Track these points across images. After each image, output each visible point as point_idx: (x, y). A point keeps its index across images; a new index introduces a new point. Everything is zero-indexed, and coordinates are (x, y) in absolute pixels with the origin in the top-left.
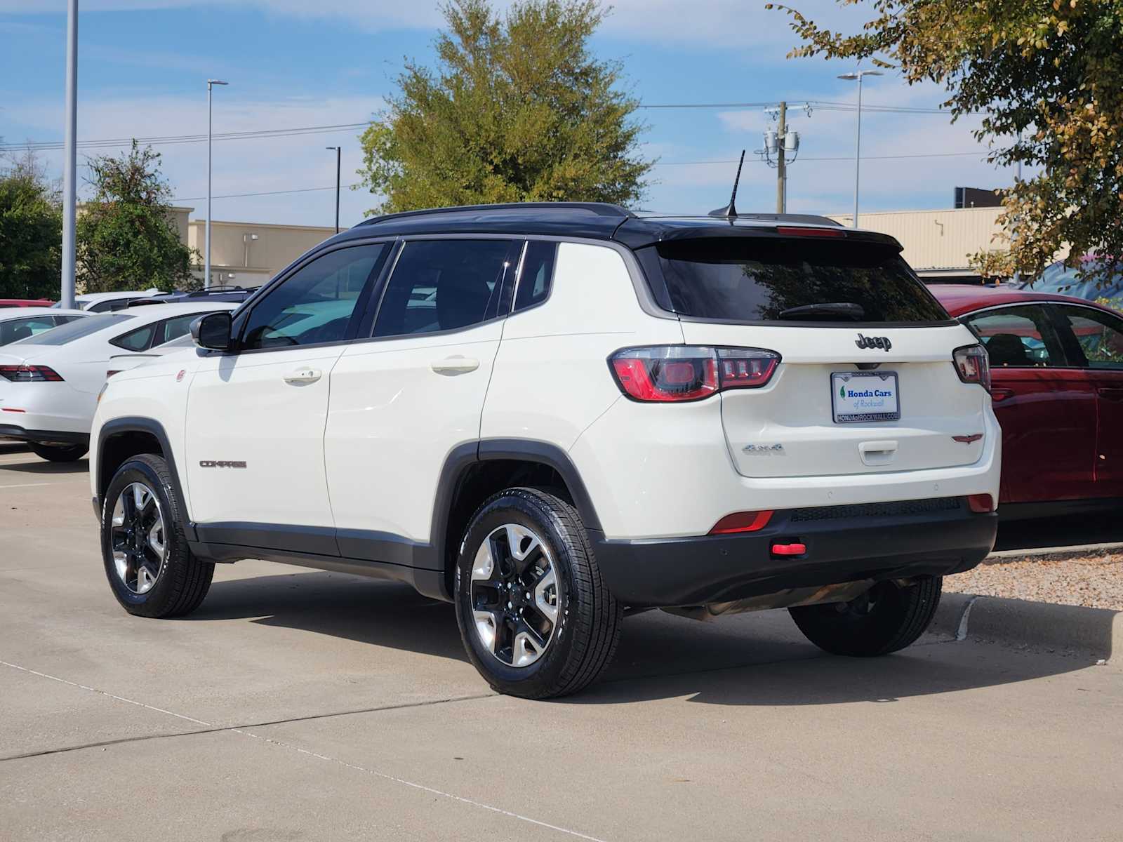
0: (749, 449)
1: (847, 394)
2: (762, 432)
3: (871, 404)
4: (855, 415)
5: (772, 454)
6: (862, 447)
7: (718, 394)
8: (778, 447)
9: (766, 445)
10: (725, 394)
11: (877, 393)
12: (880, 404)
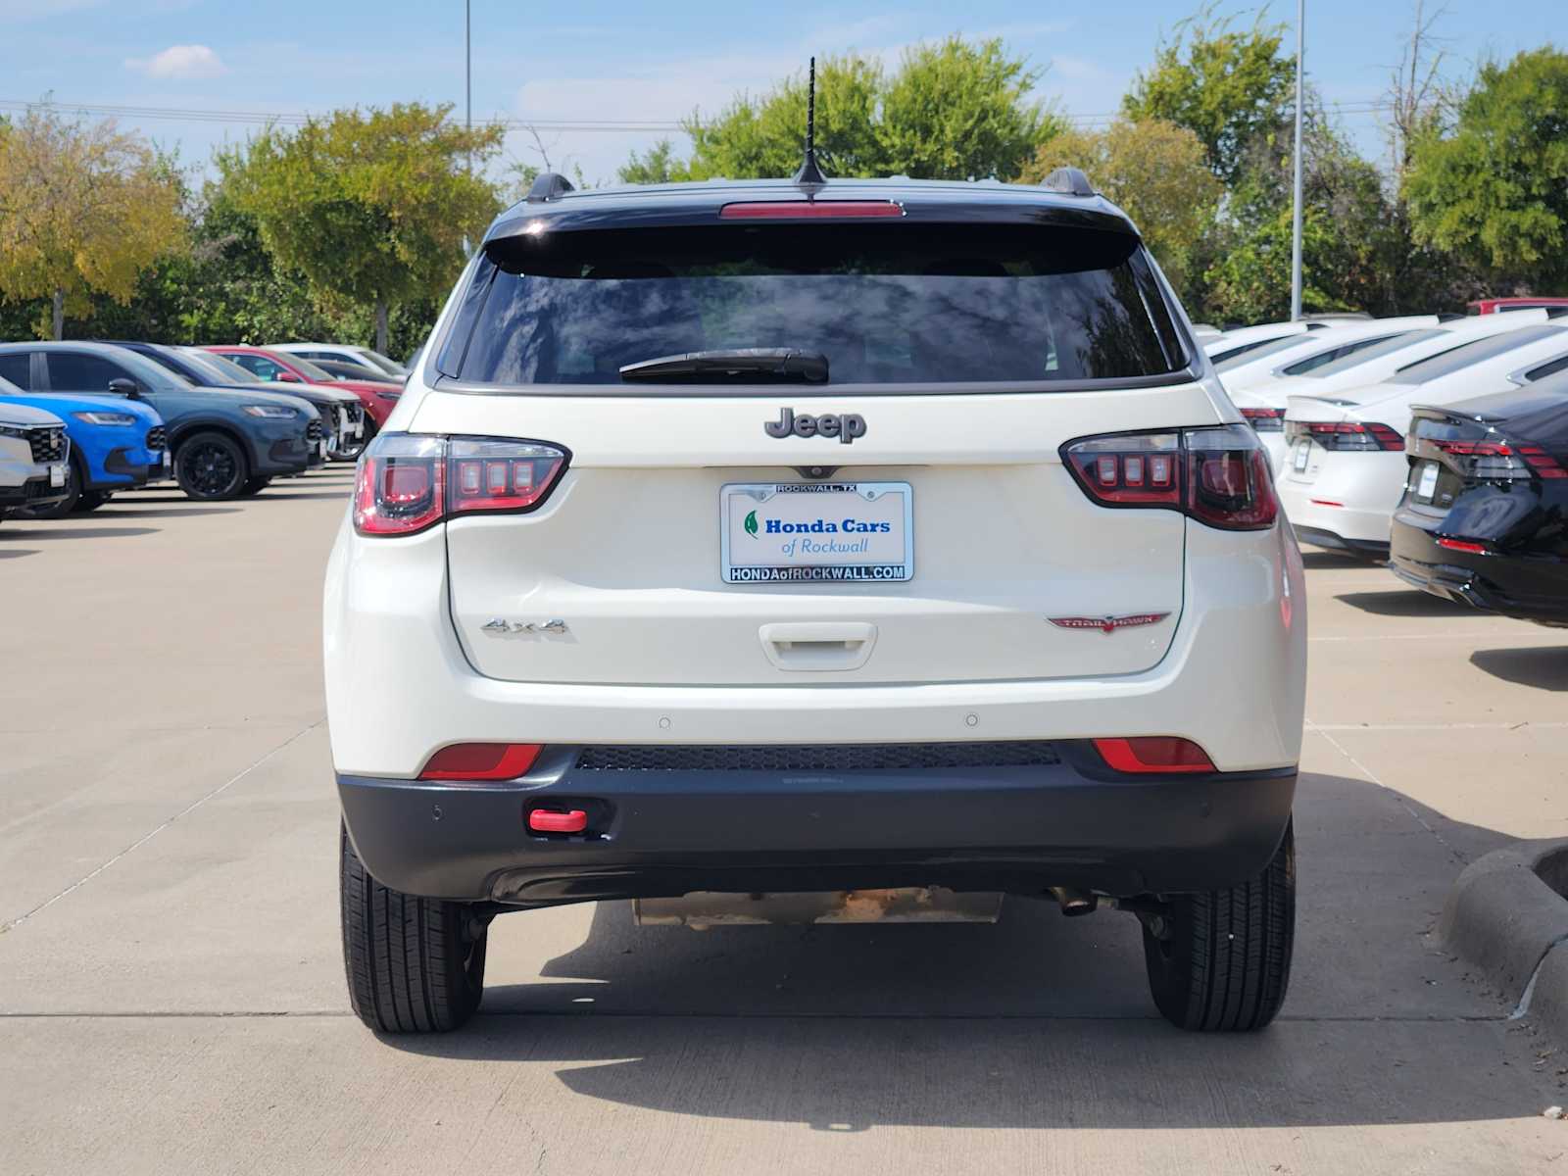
0: (497, 627)
1: (762, 526)
2: (527, 596)
3: (832, 548)
4: (779, 570)
5: (543, 638)
6: (766, 632)
7: (443, 525)
8: (558, 627)
9: (531, 622)
10: (454, 524)
11: (850, 526)
12: (856, 548)
